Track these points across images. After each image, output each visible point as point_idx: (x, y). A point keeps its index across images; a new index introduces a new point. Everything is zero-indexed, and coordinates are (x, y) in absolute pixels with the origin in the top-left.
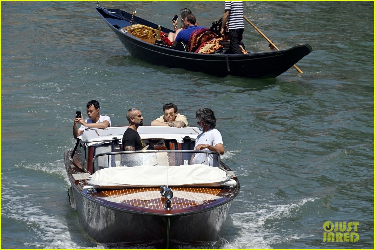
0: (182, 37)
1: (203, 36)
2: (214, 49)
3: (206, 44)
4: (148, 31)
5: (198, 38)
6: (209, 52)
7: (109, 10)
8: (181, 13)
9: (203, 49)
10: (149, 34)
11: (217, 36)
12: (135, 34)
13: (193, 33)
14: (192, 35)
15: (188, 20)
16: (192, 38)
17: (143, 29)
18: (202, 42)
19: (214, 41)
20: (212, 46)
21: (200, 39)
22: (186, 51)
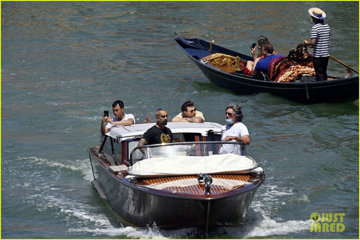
0: (261, 66)
1: (281, 64)
2: (293, 76)
3: (285, 72)
4: (227, 60)
5: (277, 66)
6: (288, 80)
7: (187, 40)
8: (257, 41)
9: (283, 76)
10: (228, 62)
11: (295, 63)
12: (215, 63)
13: (271, 62)
14: (271, 64)
15: (265, 50)
16: (270, 67)
17: (222, 57)
18: (281, 71)
19: (292, 68)
20: (291, 74)
21: (278, 67)
22: (266, 80)
